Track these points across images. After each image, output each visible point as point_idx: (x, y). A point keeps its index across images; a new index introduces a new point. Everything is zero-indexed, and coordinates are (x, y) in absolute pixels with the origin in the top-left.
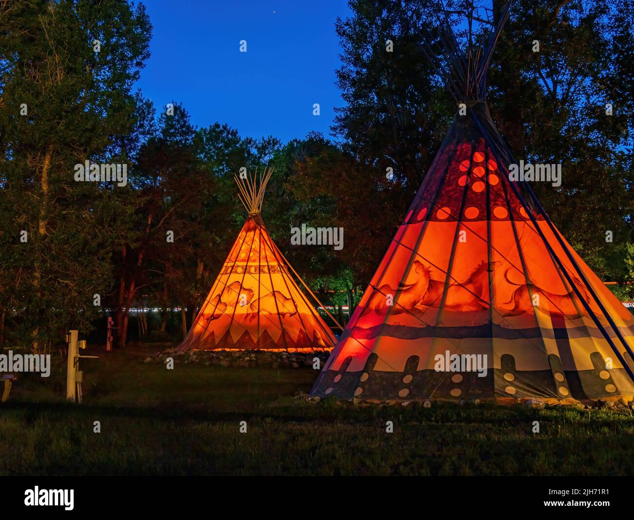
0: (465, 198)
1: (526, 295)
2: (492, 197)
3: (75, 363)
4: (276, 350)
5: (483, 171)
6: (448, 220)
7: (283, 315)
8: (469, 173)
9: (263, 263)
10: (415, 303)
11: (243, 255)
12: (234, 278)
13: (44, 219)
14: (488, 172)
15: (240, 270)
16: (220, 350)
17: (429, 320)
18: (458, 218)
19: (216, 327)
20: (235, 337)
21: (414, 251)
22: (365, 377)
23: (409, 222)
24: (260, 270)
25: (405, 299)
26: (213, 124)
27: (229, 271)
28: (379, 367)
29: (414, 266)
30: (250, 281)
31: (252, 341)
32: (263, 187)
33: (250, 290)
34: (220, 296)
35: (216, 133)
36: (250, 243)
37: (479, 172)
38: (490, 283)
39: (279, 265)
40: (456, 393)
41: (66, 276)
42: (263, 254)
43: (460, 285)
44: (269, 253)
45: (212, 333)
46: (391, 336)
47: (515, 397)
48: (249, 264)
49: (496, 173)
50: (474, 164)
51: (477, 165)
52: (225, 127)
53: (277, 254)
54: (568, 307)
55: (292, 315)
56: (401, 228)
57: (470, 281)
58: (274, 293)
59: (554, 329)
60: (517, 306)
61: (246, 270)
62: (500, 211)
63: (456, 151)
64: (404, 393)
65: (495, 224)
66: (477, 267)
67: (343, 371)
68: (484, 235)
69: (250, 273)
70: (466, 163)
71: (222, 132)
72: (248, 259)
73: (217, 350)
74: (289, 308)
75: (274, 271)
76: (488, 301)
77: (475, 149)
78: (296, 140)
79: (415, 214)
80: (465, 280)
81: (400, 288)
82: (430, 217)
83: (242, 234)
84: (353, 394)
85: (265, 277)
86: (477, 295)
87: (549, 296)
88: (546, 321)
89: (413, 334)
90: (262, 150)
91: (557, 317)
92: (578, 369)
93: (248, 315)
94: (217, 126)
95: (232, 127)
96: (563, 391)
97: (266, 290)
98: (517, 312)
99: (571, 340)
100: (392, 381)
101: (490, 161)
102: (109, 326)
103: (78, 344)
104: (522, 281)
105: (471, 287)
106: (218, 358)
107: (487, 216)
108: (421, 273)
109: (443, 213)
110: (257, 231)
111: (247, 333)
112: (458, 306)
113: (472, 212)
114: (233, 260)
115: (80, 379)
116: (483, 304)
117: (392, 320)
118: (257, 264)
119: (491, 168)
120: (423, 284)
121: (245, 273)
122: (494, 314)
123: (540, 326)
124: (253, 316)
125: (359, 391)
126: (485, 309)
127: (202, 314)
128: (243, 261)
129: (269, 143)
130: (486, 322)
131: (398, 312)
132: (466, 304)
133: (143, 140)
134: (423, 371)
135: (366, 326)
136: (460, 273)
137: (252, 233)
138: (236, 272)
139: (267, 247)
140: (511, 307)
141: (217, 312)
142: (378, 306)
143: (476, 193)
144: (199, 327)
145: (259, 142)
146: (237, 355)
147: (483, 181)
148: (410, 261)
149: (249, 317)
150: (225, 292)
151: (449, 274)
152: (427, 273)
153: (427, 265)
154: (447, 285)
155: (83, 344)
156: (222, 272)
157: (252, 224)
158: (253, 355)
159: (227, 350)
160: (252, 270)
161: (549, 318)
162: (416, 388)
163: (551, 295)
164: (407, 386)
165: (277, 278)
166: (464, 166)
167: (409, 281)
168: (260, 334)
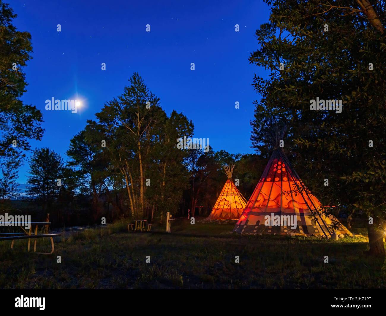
0: (275, 175)
1: (292, 203)
2: (283, 174)
3: (169, 221)
4: (236, 219)
5: (281, 167)
6: (270, 181)
7: (238, 209)
8: (277, 167)
9: (232, 193)
10: (260, 205)
11: (226, 190)
12: (223, 197)
13: (164, 181)
14: (282, 167)
15: (225, 195)
16: (219, 219)
17: (263, 210)
18: (273, 180)
19: (218, 212)
20: (224, 215)
21: (260, 190)
22: (245, 226)
23: (260, 182)
24: (231, 195)
25: (257, 204)
26: (221, 150)
27: (222, 195)
28: (249, 224)
29: (260, 195)
30: (228, 198)
31: (229, 217)
32: (232, 169)
33: (228, 201)
34: (219, 203)
35: (222, 153)
36: (228, 187)
37: (279, 167)
38: (281, 199)
39: (237, 193)
40: (270, 231)
41: (169, 197)
42: (232, 190)
43: (272, 200)
44: (234, 190)
45: (217, 214)
46: (253, 215)
47: (286, 233)
48: (228, 193)
49: (285, 167)
50: (278, 165)
51: (279, 165)
52: (224, 151)
53: (236, 190)
54: (305, 207)
55: (241, 209)
56: (258, 183)
57: (275, 199)
58: (235, 202)
59: (300, 213)
60: (289, 206)
61: (227, 195)
62: (285, 179)
63: (273, 161)
64: (255, 231)
65: (283, 183)
66: (278, 195)
67: (240, 225)
68: (280, 186)
69: (228, 196)
70: (276, 165)
71: (224, 152)
72: (228, 192)
73: (218, 219)
74: (240, 207)
75: (236, 195)
76: (280, 205)
77: (278, 161)
78: (248, 154)
79: (261, 180)
80: (274, 199)
81: (256, 201)
82: (265, 180)
83: (226, 184)
84: (241, 231)
85: (233, 197)
86: (277, 203)
87: (299, 203)
88: (297, 211)
89: (259, 214)
90: (236, 157)
91: (301, 210)
92: (307, 225)
93: (227, 209)
94: (222, 151)
95: (226, 151)
96: (301, 231)
97: (233, 201)
98: (289, 208)
99: (305, 216)
100: (252, 228)
101: (283, 164)
102: (189, 212)
103: (170, 216)
104: (291, 199)
105: (276, 201)
106: (218, 222)
107: (281, 180)
108: (262, 197)
109: (269, 180)
110: (231, 183)
111: (227, 214)
112: (271, 206)
113: (277, 179)
114: (223, 191)
115: (170, 226)
116: (279, 206)
117: (253, 210)
118: (230, 193)
119: (283, 166)
120: (262, 200)
121: (227, 196)
122: (282, 208)
123: (296, 212)
124: (229, 209)
125: (243, 230)
126: (279, 207)
127: (214, 208)
128: (226, 192)
129: (239, 155)
130: (279, 211)
131: (255, 208)
132: (274, 206)
133: (199, 156)
134: (261, 225)
135: (247, 212)
136: (273, 197)
137: (229, 184)
138: (224, 196)
139: (233, 188)
140: (287, 206)
141: (218, 208)
142: (250, 206)
143: (278, 173)
144: (213, 212)
145: (236, 155)
146: (224, 221)
147: (281, 170)
148: (259, 193)
149: (228, 209)
150: (221, 201)
151: (269, 197)
152: (264, 197)
153: (264, 194)
154: (269, 200)
155: (171, 216)
156: (220, 195)
157: (229, 181)
158: (229, 221)
159: (221, 219)
160: (229, 195)
161: (299, 210)
162: (259, 230)
163: (300, 203)
164: (256, 229)
165: (237, 197)
166: (275, 166)
167: (258, 199)
168: (231, 214)
